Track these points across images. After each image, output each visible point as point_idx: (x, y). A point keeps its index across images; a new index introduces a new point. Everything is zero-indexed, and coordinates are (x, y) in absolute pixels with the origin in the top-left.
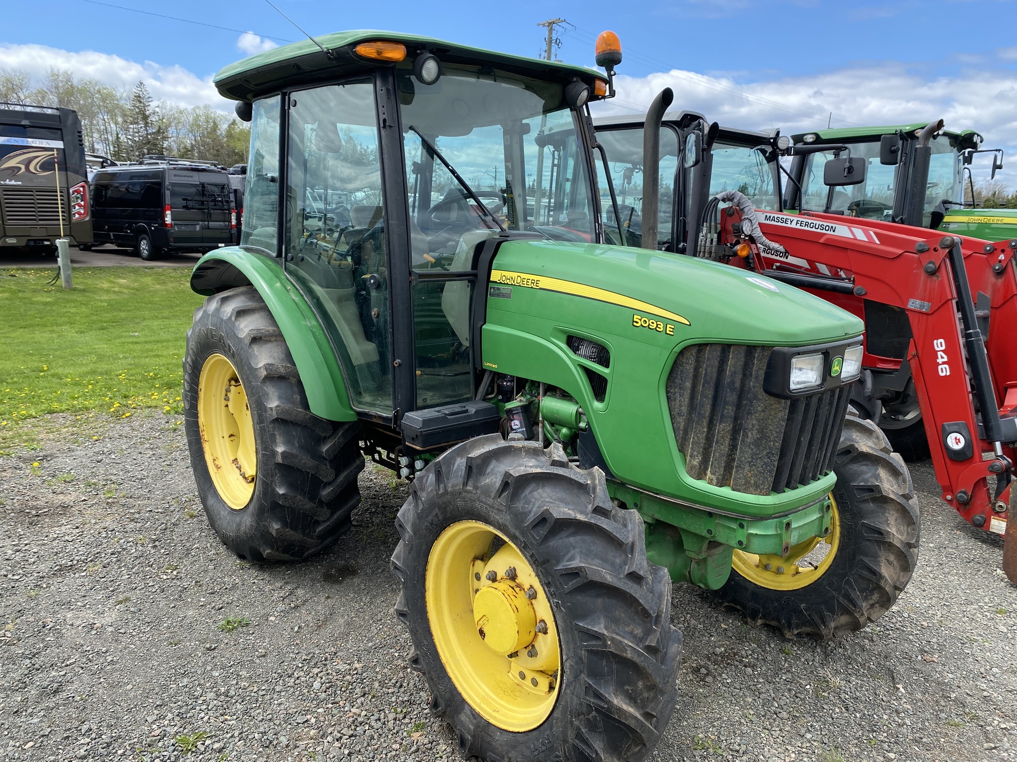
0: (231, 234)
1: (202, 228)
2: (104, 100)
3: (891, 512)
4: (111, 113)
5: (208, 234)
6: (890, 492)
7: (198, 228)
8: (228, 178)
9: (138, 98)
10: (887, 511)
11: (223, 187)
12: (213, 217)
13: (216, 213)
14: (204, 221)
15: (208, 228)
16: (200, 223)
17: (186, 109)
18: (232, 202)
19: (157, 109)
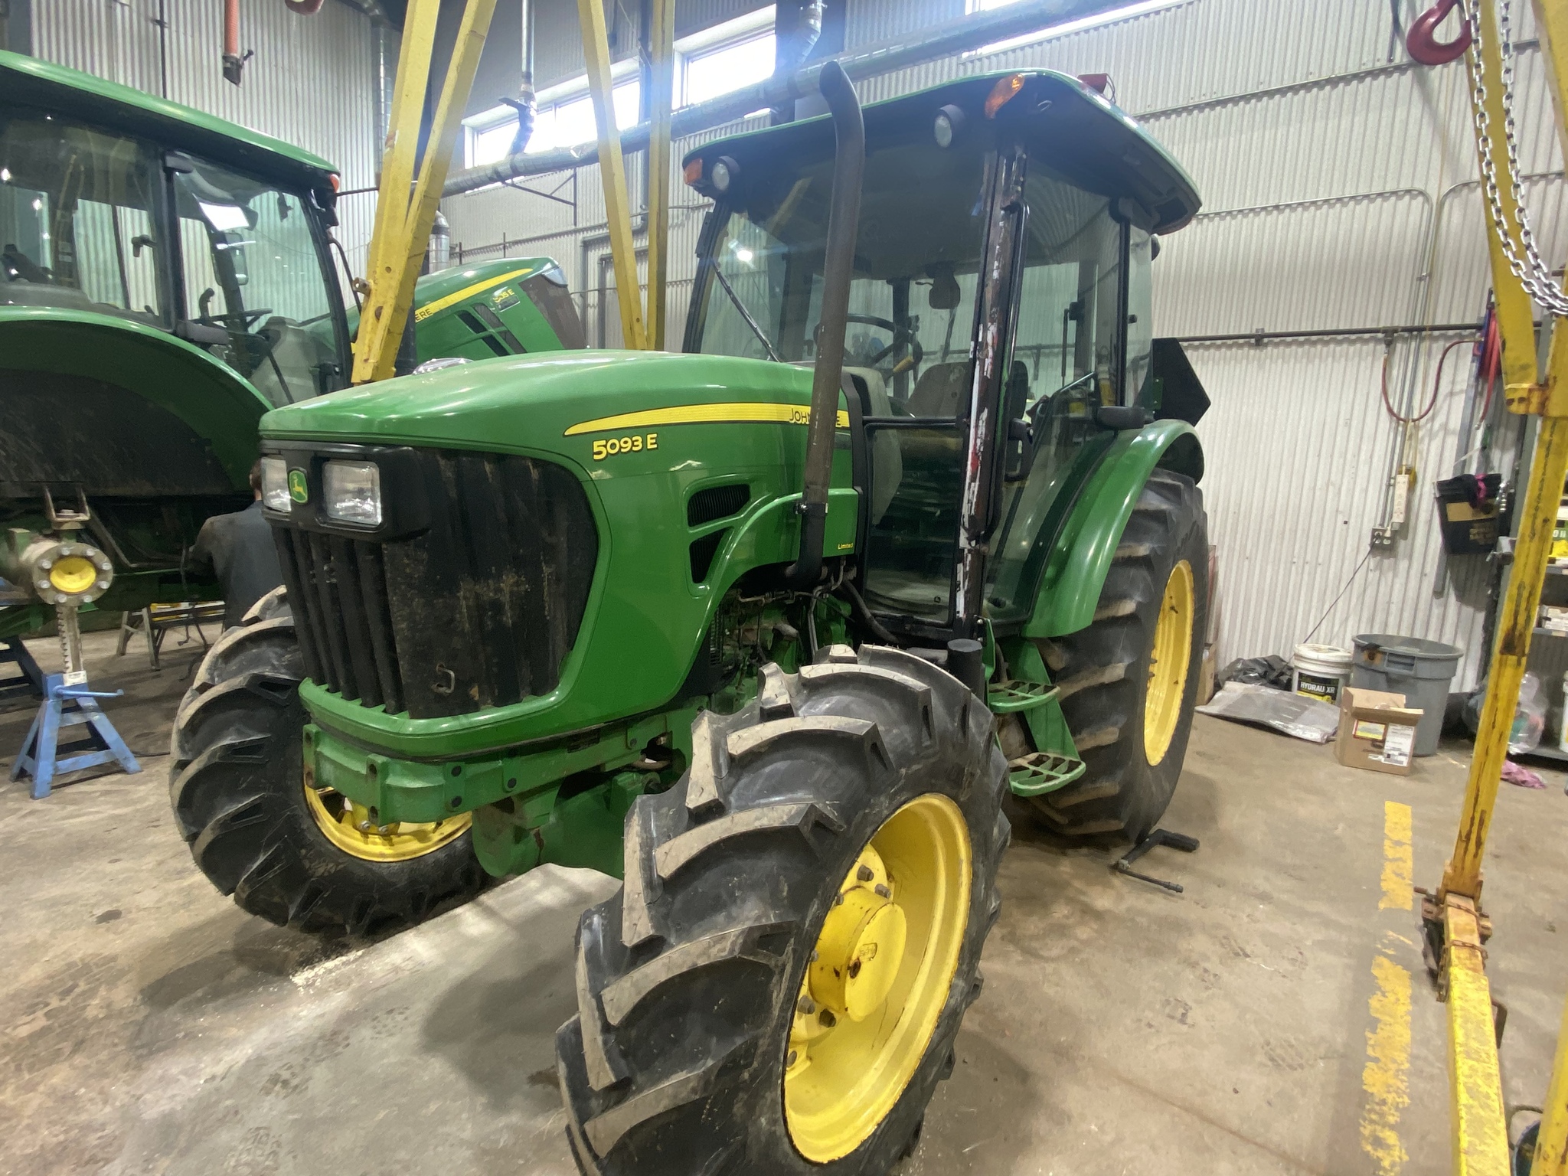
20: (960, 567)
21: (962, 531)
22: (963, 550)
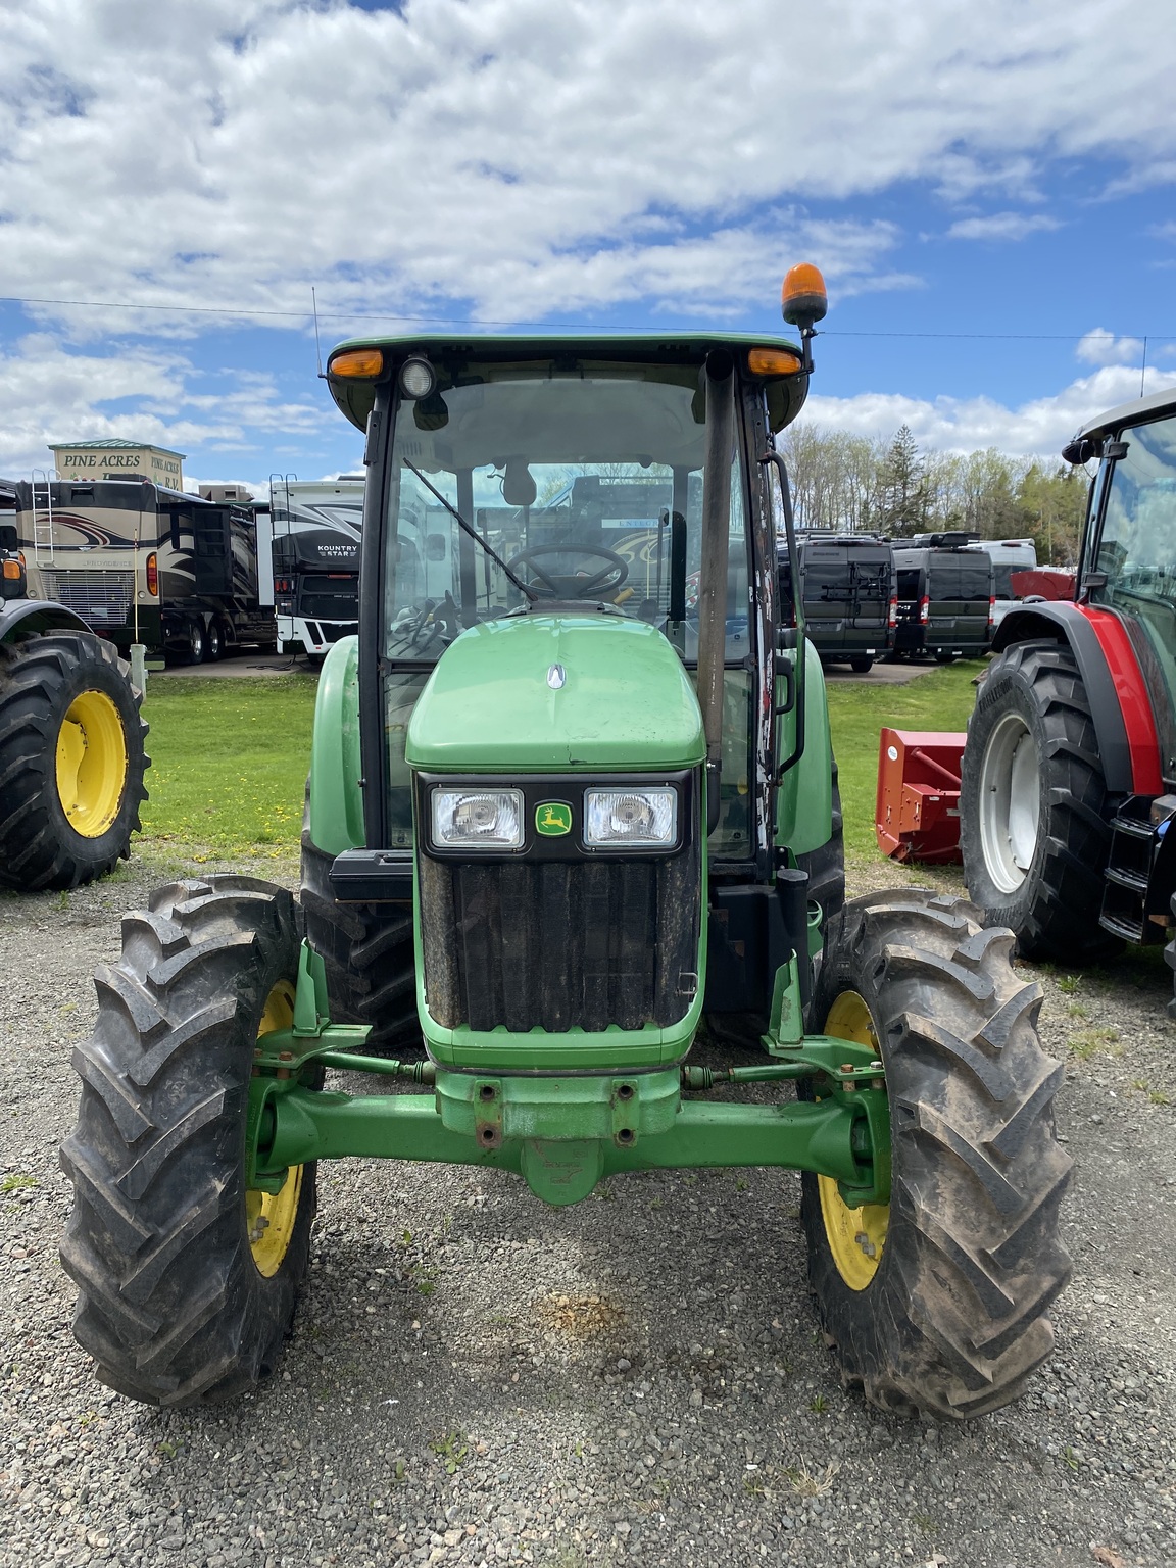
0: (888, 636)
1: (846, 627)
2: (855, 457)
3: (948, 1173)
4: (863, 474)
5: (852, 635)
6: (940, 1128)
7: (839, 627)
8: (891, 556)
9: (899, 450)
10: (940, 1168)
11: (881, 567)
12: (862, 612)
13: (866, 606)
14: (849, 617)
15: (855, 627)
16: (843, 620)
17: (963, 457)
18: (893, 588)
19: (921, 463)
20: (760, 801)
21: (759, 766)
22: (761, 784)
